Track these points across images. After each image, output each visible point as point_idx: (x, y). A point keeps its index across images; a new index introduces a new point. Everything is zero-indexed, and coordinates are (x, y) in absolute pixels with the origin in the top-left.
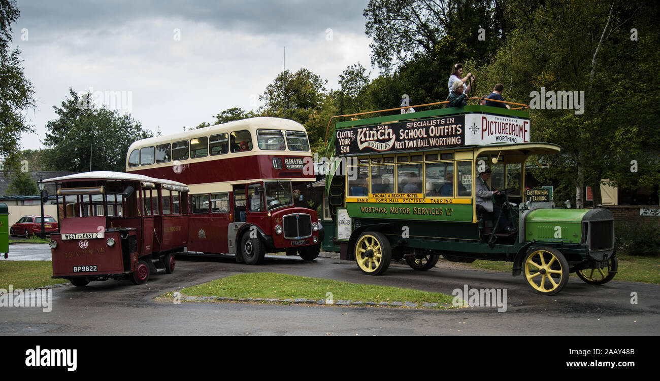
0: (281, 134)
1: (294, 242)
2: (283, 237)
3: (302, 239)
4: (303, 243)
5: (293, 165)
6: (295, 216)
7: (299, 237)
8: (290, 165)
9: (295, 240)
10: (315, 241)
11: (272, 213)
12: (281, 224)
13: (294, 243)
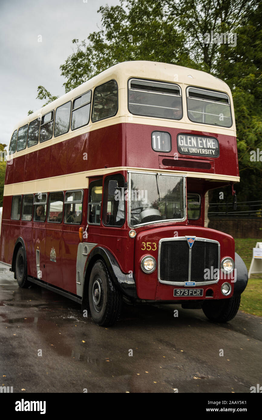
0: (177, 92)
1: (178, 290)
2: (158, 279)
3: (197, 287)
4: (198, 294)
5: (194, 147)
6: (186, 241)
7: (190, 283)
8: (188, 147)
9: (183, 287)
10: (224, 291)
11: (138, 231)
12: (154, 254)
13: (179, 293)
